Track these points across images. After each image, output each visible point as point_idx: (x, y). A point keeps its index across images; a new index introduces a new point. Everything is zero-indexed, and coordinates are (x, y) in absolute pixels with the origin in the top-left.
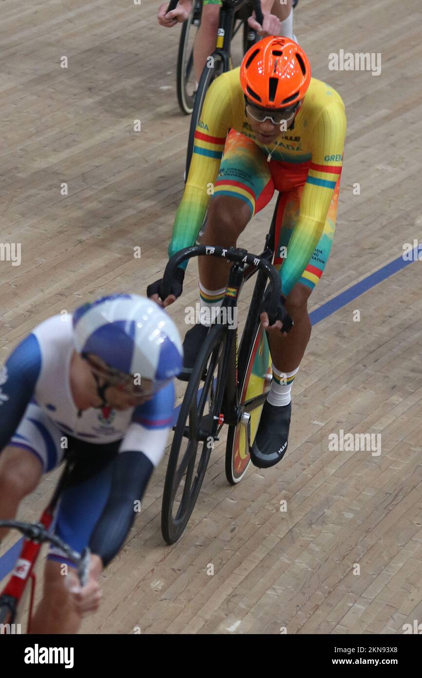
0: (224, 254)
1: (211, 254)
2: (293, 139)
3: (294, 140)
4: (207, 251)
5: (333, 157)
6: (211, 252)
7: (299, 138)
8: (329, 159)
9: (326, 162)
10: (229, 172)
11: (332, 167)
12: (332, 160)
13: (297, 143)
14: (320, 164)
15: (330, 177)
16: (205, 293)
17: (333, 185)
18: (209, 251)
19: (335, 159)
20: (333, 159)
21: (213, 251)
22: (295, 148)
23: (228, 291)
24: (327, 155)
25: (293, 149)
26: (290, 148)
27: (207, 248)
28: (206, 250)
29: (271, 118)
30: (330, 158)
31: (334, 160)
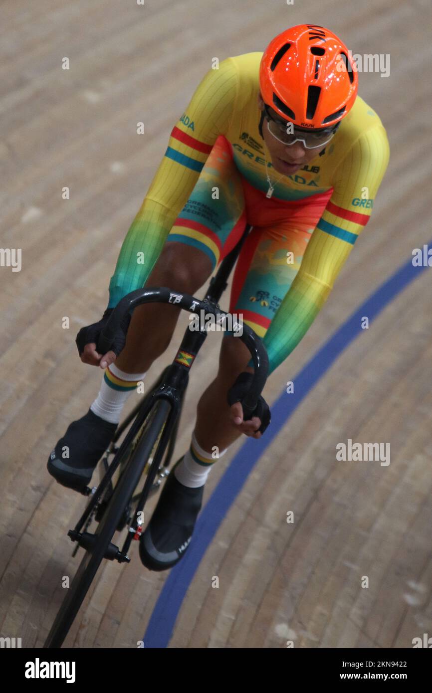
0: (194, 306)
1: (176, 303)
2: (310, 168)
3: (311, 171)
4: (171, 298)
5: (364, 202)
6: (175, 301)
7: (319, 168)
8: (358, 203)
9: (354, 206)
10: (189, 208)
11: (359, 215)
12: (362, 205)
13: (313, 175)
14: (345, 207)
15: (353, 227)
16: (114, 373)
17: (353, 239)
18: (174, 298)
19: (365, 205)
20: (363, 203)
21: (180, 300)
22: (308, 182)
23: (182, 357)
24: (358, 198)
25: (304, 182)
26: (300, 180)
27: (172, 295)
28: (170, 296)
29: (304, 141)
30: (360, 202)
31: (363, 206)
